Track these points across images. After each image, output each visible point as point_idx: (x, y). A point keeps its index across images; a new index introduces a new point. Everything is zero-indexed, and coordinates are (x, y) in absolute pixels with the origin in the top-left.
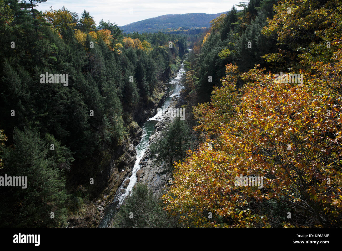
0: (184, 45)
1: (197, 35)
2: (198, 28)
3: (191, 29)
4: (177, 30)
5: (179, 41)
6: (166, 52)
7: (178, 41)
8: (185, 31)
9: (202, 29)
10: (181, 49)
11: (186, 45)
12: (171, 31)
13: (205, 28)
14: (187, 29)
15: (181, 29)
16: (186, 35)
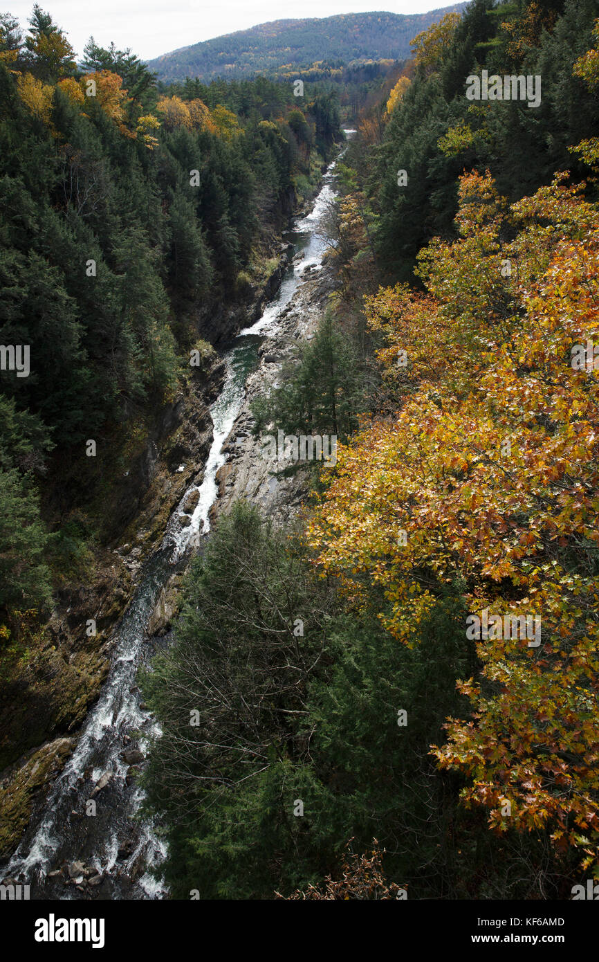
0: (332, 117)
1: (367, 84)
2: (370, 62)
3: (350, 65)
4: (311, 70)
5: (316, 105)
6: (280, 140)
7: (313, 104)
8: (334, 71)
9: (383, 65)
10: (322, 129)
11: (336, 118)
12: (293, 73)
13: (390, 63)
14: (338, 67)
15: (320, 67)
16: (337, 84)
